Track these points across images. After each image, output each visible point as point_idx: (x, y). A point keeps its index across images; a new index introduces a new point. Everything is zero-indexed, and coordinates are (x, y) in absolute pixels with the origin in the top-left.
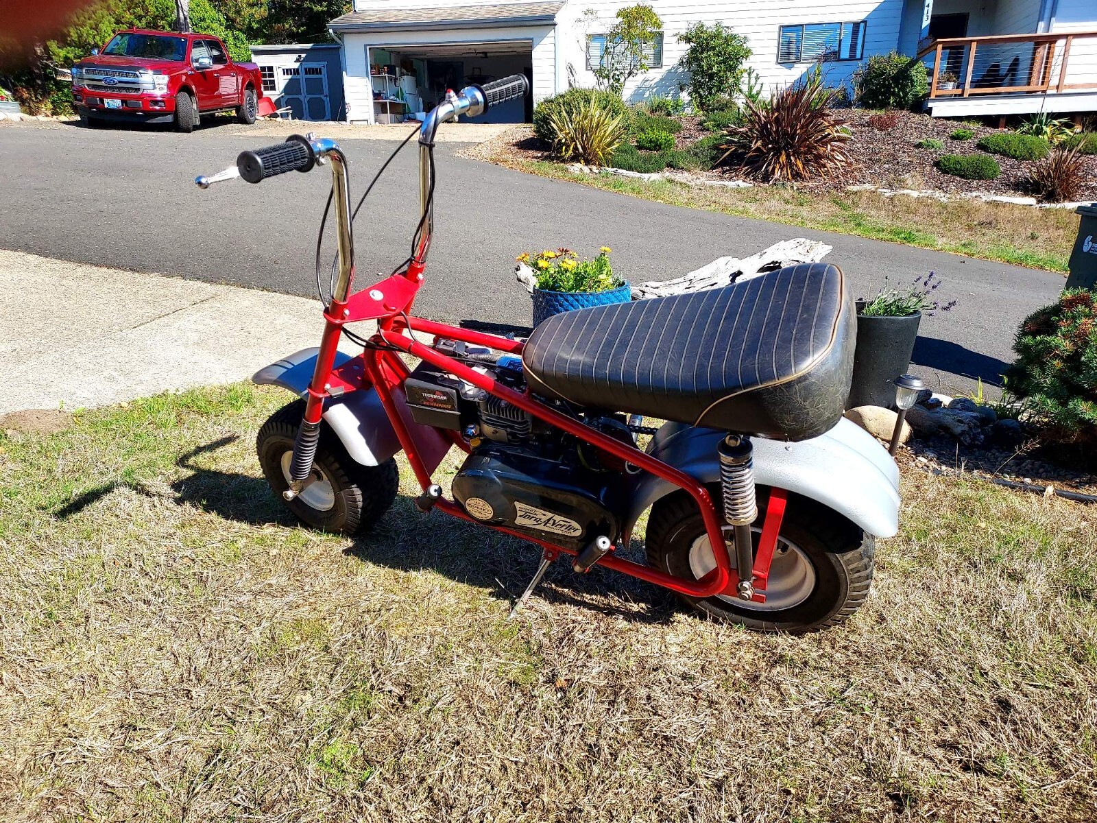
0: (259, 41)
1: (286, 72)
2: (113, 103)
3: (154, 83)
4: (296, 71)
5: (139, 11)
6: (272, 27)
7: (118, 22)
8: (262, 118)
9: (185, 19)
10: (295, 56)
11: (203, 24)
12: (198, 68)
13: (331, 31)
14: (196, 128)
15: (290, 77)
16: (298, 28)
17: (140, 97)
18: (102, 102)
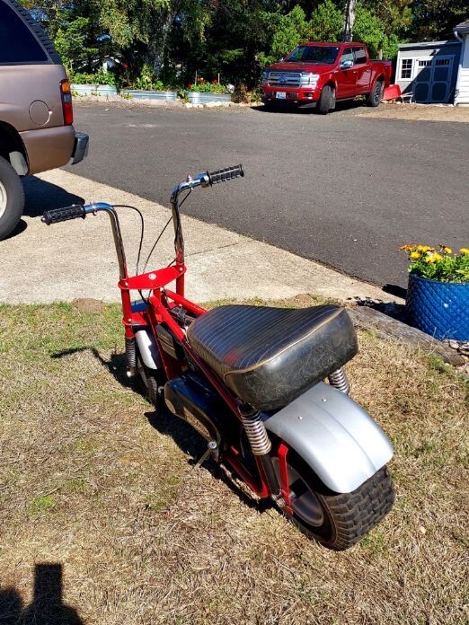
0: (407, 40)
1: (422, 63)
2: (281, 95)
3: (310, 81)
4: (429, 63)
5: (319, 29)
6: (419, 30)
7: (304, 37)
8: (386, 102)
9: (350, 30)
10: (432, 51)
11: (368, 31)
12: (342, 68)
13: (456, 33)
14: (331, 111)
15: (423, 67)
16: (439, 29)
17: (298, 91)
18: (275, 94)
